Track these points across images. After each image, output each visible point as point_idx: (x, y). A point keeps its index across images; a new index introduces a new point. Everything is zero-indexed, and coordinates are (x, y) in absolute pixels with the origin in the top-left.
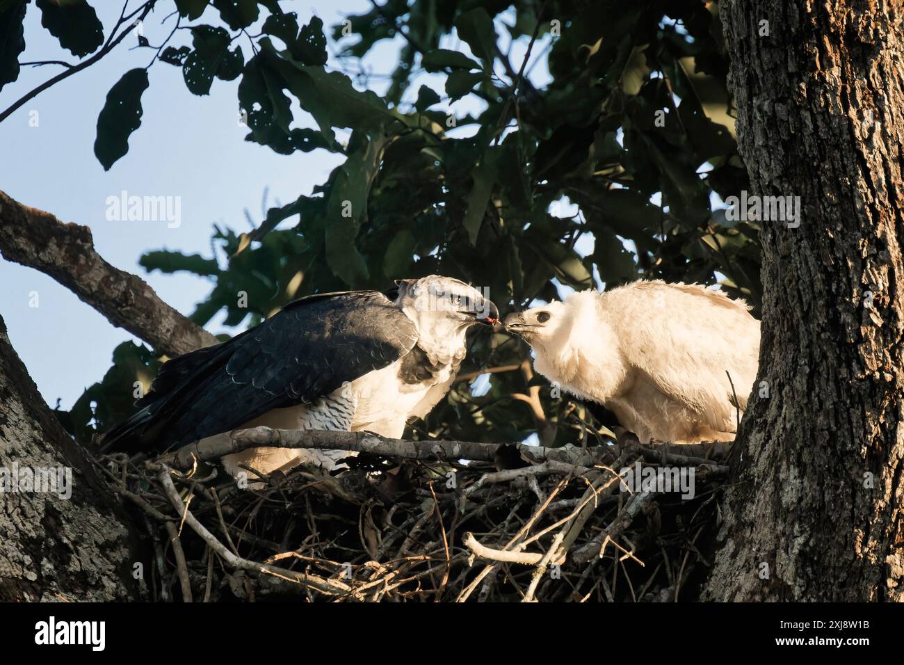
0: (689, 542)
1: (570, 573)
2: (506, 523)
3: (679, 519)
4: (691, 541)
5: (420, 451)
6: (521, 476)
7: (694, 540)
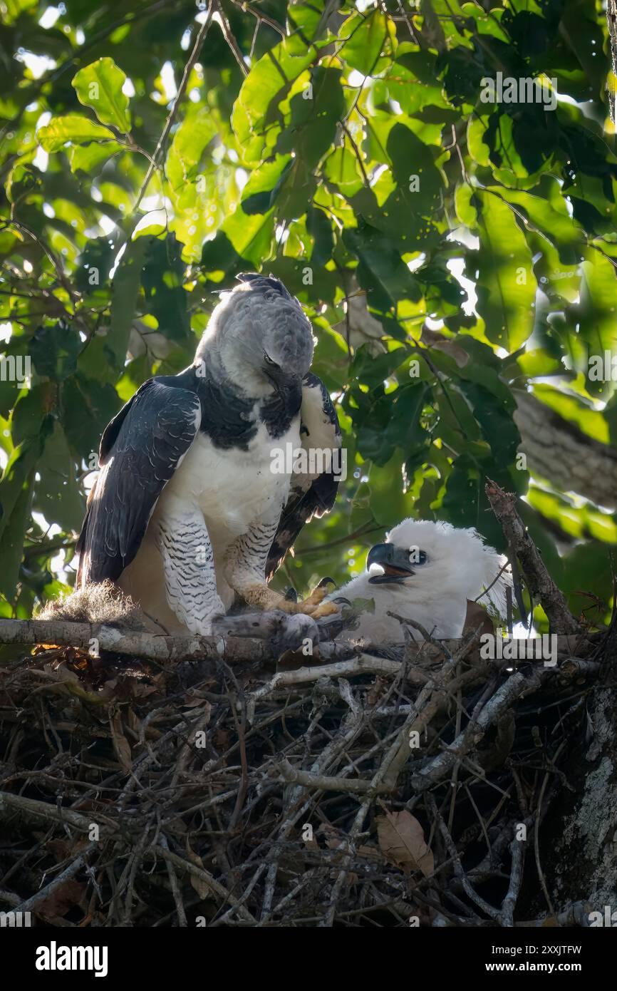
0: (549, 761)
1: (390, 802)
2: (307, 735)
3: (535, 730)
4: (551, 759)
5: (174, 649)
6: (325, 676)
7: (555, 759)
